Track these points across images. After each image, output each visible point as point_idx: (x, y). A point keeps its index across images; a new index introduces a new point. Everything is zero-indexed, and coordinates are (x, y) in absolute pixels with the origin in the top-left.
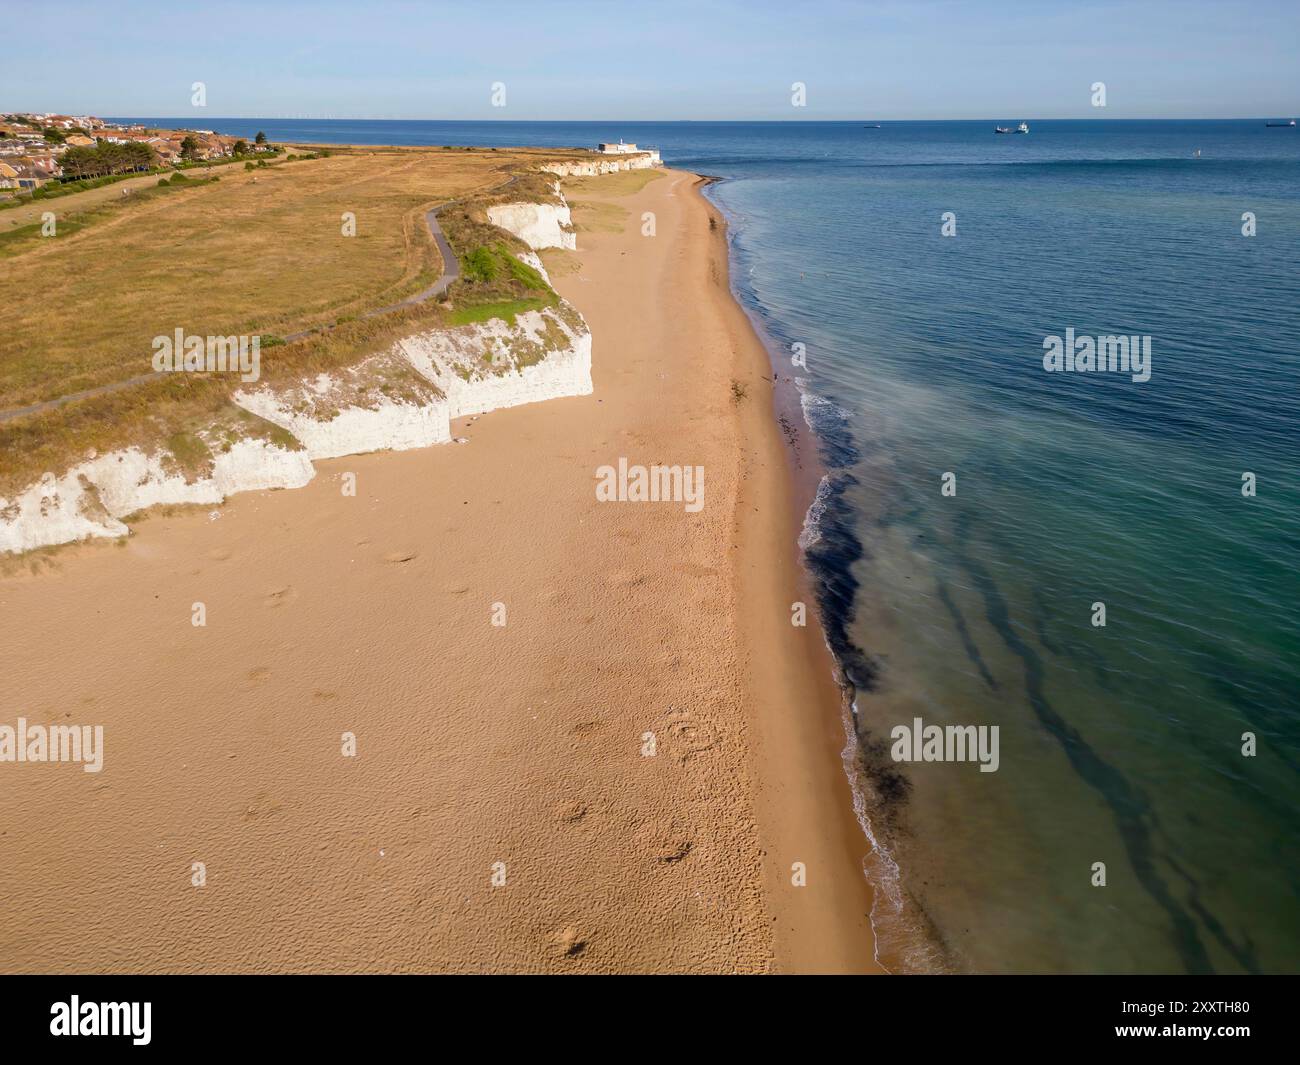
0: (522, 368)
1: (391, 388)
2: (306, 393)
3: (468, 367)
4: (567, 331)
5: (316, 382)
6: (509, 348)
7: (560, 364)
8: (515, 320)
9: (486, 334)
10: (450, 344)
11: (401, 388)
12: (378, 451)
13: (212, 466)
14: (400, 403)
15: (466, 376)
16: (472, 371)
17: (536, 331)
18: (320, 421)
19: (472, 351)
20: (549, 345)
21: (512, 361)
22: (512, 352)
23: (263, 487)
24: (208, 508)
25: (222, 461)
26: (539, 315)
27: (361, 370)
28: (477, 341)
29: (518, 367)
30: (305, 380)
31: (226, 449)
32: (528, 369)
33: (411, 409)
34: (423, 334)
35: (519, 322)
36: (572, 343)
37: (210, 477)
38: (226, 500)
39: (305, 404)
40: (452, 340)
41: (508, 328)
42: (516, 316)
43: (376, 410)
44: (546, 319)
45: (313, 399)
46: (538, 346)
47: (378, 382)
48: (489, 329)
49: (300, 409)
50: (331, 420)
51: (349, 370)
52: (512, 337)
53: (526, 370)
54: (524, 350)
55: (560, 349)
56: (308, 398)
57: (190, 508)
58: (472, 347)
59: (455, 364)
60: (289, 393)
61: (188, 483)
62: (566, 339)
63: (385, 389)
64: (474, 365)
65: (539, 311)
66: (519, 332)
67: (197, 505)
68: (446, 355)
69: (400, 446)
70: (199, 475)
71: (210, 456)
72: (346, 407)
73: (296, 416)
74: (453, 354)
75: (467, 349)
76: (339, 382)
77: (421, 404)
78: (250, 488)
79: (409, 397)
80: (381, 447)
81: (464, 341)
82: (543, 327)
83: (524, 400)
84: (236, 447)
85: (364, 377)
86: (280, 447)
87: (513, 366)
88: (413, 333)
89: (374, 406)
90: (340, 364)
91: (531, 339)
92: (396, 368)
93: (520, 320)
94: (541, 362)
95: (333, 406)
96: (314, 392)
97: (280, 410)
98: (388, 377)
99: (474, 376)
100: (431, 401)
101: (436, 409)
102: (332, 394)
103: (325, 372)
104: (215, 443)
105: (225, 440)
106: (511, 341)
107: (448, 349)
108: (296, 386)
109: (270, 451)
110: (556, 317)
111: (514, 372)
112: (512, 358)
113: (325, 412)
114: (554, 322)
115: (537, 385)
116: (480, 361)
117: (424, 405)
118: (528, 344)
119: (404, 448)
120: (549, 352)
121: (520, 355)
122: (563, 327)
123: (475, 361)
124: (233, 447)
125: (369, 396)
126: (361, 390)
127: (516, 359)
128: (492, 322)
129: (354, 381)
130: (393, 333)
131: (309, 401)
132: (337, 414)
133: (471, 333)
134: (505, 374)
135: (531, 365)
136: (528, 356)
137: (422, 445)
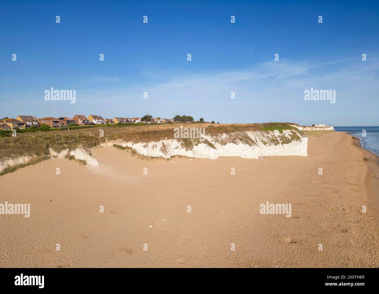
0: (283, 144)
1: (243, 140)
2: (219, 138)
3: (266, 141)
4: (299, 136)
5: (222, 135)
6: (280, 138)
7: (296, 145)
8: (282, 131)
9: (272, 134)
10: (261, 135)
11: (245, 140)
12: (236, 157)
13: (193, 148)
14: (244, 144)
15: (265, 144)
16: (267, 143)
17: (289, 135)
18: (222, 145)
19: (268, 137)
20: (293, 138)
21: (280, 142)
22: (280, 139)
23: (204, 157)
24: (190, 158)
25: (195, 147)
26: (290, 131)
27: (235, 134)
28: (270, 135)
29: (282, 144)
30: (219, 134)
31: (197, 145)
32: (285, 144)
33: (248, 146)
34: (253, 131)
35: (283, 132)
36: (301, 139)
37: (192, 150)
38: (194, 158)
39: (218, 140)
40: (262, 134)
41: (280, 133)
42: (283, 130)
43: (237, 145)
44: (292, 132)
45: (221, 139)
46: (289, 139)
47: (239, 138)
48: (274, 133)
49: (217, 141)
50: (225, 145)
51: (232, 133)
52: (281, 135)
53: (285, 145)
54: (284, 139)
55: (296, 140)
56: (219, 139)
57: (186, 157)
58: (268, 136)
59: (262, 140)
60: (215, 137)
61: (186, 151)
62: (299, 138)
63: (241, 140)
64: (268, 141)
65: (290, 130)
66: (283, 134)
67: (187, 157)
68: (260, 137)
69: (243, 157)
70: (189, 149)
71: (193, 145)
72: (229, 142)
73: (215, 143)
74: (262, 137)
75: (266, 137)
76: (228, 136)
77: (251, 145)
78: (201, 157)
79: (247, 143)
80: (238, 156)
81: (265, 135)
82: (291, 134)
83: (283, 154)
84: (199, 145)
85: (235, 136)
86: (210, 147)
87: (280, 143)
88: (251, 130)
89: (237, 144)
90: (229, 132)
91: (287, 136)
92: (244, 135)
93: (284, 131)
94: (290, 143)
95: (226, 142)
96: (221, 138)
97: (212, 141)
98: (242, 137)
99: (267, 144)
100: (254, 145)
101: (255, 148)
102: (226, 139)
103: (225, 133)
104: (194, 143)
105: (197, 143)
106: (280, 136)
107: (260, 136)
108: (217, 136)
109: (207, 147)
110: (296, 132)
111: (281, 145)
112: (280, 141)
113: (224, 143)
114: (295, 133)
115: (288, 150)
116: (270, 141)
117: (252, 146)
118: (286, 138)
119: (244, 157)
120: (293, 141)
121: (283, 140)
122: (298, 134)
123: (268, 140)
124: (198, 145)
125: (236, 141)
126: (234, 139)
127: (282, 141)
128: (275, 131)
129: (232, 136)
130: (245, 129)
131: (220, 140)
132: (227, 144)
133: (268, 133)
134: (278, 145)
135: (286, 144)
136: (286, 141)
137: (250, 158)
